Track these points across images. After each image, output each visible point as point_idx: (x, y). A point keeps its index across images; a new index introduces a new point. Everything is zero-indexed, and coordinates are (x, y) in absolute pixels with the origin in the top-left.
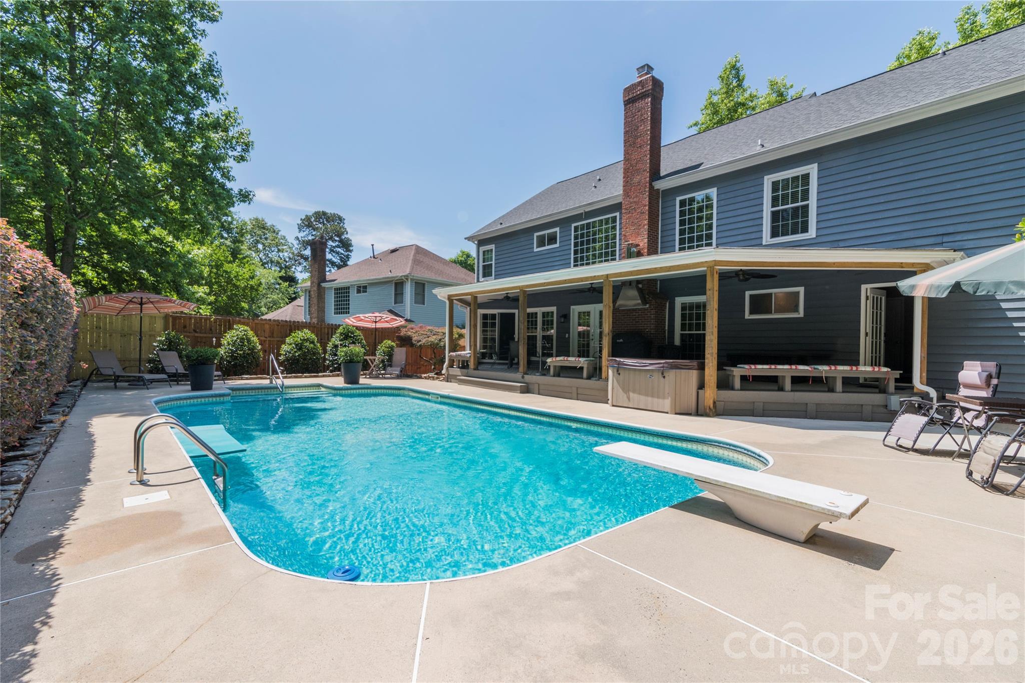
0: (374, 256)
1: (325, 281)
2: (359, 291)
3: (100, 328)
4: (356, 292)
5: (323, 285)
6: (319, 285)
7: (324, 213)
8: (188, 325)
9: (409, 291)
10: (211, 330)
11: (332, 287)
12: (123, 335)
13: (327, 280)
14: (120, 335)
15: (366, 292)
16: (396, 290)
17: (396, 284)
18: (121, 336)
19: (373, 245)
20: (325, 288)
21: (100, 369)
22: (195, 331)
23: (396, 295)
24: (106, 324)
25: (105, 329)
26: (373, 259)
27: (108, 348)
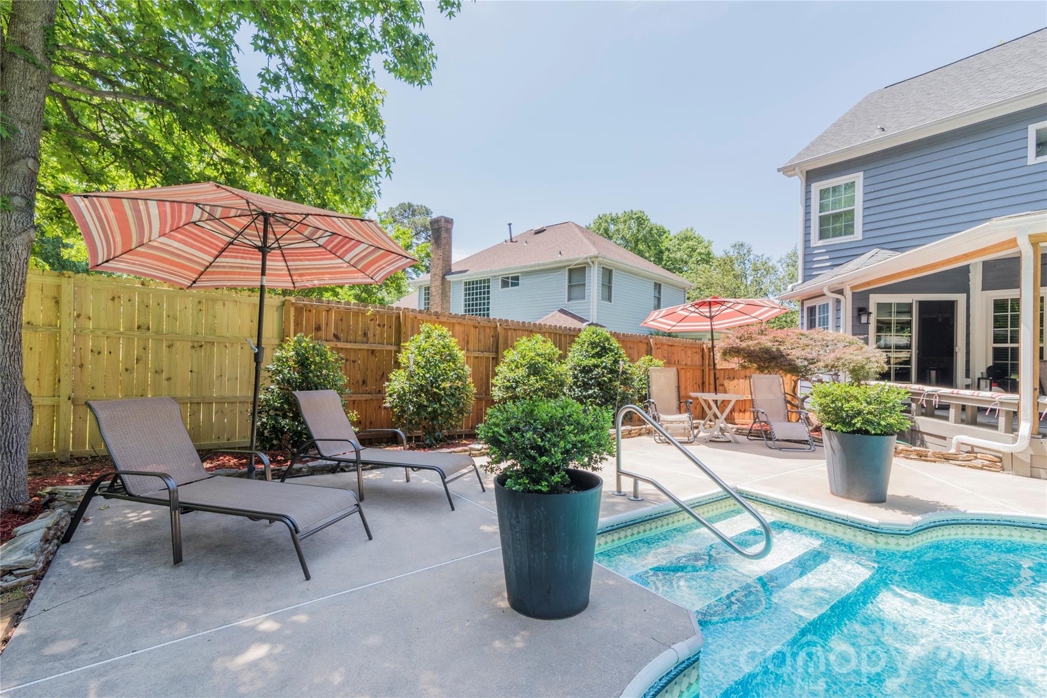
0: (511, 239)
1: (449, 272)
2: (505, 284)
3: (148, 329)
4: (500, 286)
5: (448, 278)
6: (443, 278)
7: (410, 205)
8: (323, 327)
9: (594, 279)
10: (365, 334)
11: (461, 281)
12: (198, 346)
13: (453, 271)
14: (190, 344)
15: (517, 284)
16: (570, 281)
17: (571, 271)
18: (193, 347)
19: (510, 225)
20: (450, 282)
21: (125, 477)
22: (336, 337)
23: (570, 287)
24: (160, 322)
25: (158, 332)
26: (509, 243)
27: (164, 376)
